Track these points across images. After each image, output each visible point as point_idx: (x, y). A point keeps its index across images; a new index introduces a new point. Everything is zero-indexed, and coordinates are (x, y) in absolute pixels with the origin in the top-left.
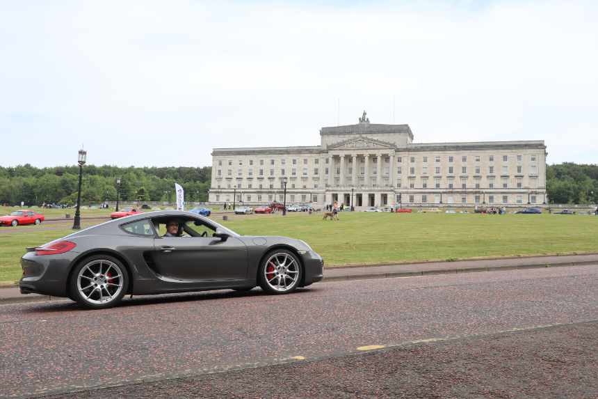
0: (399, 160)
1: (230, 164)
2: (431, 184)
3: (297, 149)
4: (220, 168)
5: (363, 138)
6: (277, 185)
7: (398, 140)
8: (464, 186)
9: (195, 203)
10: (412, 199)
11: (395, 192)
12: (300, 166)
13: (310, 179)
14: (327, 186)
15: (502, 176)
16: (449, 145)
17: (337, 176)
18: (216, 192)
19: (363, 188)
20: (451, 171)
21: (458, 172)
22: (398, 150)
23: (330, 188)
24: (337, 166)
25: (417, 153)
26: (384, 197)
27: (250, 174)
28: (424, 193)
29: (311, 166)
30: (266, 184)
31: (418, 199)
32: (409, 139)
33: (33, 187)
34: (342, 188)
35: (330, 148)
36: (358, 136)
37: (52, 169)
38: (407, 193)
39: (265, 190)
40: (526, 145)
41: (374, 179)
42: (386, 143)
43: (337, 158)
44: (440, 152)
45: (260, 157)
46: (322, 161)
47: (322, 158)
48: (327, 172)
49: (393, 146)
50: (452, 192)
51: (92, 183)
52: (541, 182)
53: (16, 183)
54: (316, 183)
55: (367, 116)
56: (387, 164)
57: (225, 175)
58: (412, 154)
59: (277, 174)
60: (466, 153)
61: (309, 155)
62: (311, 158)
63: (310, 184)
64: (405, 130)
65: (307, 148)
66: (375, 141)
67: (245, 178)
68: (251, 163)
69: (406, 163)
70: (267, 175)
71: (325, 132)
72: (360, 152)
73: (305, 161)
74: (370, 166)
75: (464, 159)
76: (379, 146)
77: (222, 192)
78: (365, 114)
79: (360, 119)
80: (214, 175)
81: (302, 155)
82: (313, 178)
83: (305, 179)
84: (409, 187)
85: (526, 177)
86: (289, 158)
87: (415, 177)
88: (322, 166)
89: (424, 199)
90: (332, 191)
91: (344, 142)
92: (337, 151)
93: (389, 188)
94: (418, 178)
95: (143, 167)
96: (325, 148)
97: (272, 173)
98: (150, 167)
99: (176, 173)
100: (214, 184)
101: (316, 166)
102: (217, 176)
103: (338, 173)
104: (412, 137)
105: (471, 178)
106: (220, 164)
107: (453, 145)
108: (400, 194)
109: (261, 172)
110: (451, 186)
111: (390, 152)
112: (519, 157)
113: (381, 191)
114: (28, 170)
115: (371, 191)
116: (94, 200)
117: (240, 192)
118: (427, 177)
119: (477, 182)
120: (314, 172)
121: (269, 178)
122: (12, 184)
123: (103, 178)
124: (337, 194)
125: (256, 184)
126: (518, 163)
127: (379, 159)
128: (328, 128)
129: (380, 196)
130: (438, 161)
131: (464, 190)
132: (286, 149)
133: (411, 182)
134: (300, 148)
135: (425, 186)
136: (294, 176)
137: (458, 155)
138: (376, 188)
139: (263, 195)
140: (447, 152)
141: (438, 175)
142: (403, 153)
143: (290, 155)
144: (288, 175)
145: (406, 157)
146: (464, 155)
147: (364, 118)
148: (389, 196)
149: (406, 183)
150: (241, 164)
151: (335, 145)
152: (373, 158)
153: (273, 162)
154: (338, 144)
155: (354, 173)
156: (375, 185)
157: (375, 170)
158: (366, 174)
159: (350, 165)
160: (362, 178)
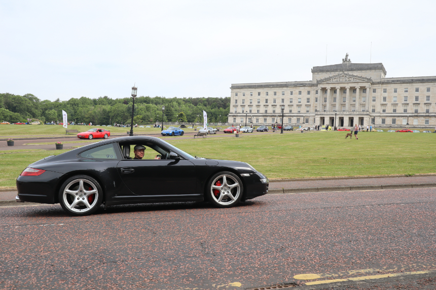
0: (374, 91)
2: (400, 109)
3: (294, 83)
4: (237, 98)
5: (344, 74)
6: (278, 110)
7: (373, 75)
8: (428, 111)
9: (219, 124)
10: (384, 121)
11: (370, 116)
12: (296, 96)
13: (303, 106)
14: (316, 111)
16: (415, 79)
17: (324, 103)
18: (233, 116)
19: (345, 113)
20: (417, 98)
21: (422, 100)
22: (373, 84)
23: (319, 113)
24: (325, 96)
25: (389, 85)
26: (361, 120)
27: (259, 102)
28: (394, 116)
29: (305, 96)
30: (270, 110)
31: (389, 121)
32: (383, 75)
33: (109, 112)
34: (328, 113)
35: (319, 82)
36: (341, 73)
37: (121, 99)
38: (380, 116)
39: (270, 114)
41: (354, 105)
42: (363, 78)
43: (324, 90)
44: (408, 84)
45: (266, 90)
46: (313, 92)
47: (313, 90)
48: (317, 101)
49: (369, 80)
50: (417, 116)
51: (148, 109)
53: (98, 109)
54: (308, 109)
55: (348, 58)
56: (364, 94)
57: (240, 103)
58: (384, 86)
59: (279, 103)
60: (430, 85)
61: (303, 88)
62: (304, 90)
63: (303, 110)
64: (379, 67)
65: (301, 83)
66: (355, 76)
67: (254, 106)
68: (259, 94)
69: (380, 93)
70: (270, 103)
71: (316, 70)
72: (343, 85)
73: (300, 93)
74: (350, 95)
75: (428, 90)
76: (357, 80)
77: (237, 116)
78: (347, 56)
79: (343, 60)
80: (232, 103)
81: (297, 88)
82: (306, 105)
83: (299, 106)
84: (382, 112)
86: (287, 91)
87: (386, 105)
88: (312, 96)
89: (394, 122)
90: (320, 115)
91: (331, 77)
92: (325, 85)
93: (365, 113)
94: (389, 105)
95: (182, 98)
96: (316, 82)
97: (275, 101)
98: (187, 98)
99: (206, 102)
100: (232, 110)
101: (309, 96)
102: (234, 104)
103: (325, 101)
104: (385, 73)
105: (433, 105)
106: (236, 95)
107: (419, 79)
108: (374, 117)
109: (267, 101)
110: (416, 111)
111: (367, 85)
113: (358, 115)
114: (106, 101)
115: (350, 114)
116: (149, 121)
117: (250, 116)
118: (397, 104)
120: (306, 101)
121: (272, 105)
122: (95, 110)
123: (155, 105)
124: (324, 118)
125: (262, 110)
127: (358, 90)
128: (318, 67)
129: (358, 119)
130: (406, 91)
131: (427, 114)
132: (285, 83)
133: (384, 108)
134: (297, 83)
135: (395, 111)
136: (291, 104)
137: (423, 87)
138: (355, 113)
139: (268, 118)
140: (414, 84)
141: (406, 102)
142: (378, 85)
143: (288, 88)
144: (287, 103)
145: (380, 89)
146: (428, 86)
147: (346, 59)
148: (365, 119)
149: (379, 109)
150: (252, 95)
151: (324, 79)
152: (353, 90)
153: (275, 94)
154: (326, 79)
155: (338, 101)
156: (354, 111)
157: (354, 99)
158: (347, 102)
159: (335, 95)
160: (344, 105)
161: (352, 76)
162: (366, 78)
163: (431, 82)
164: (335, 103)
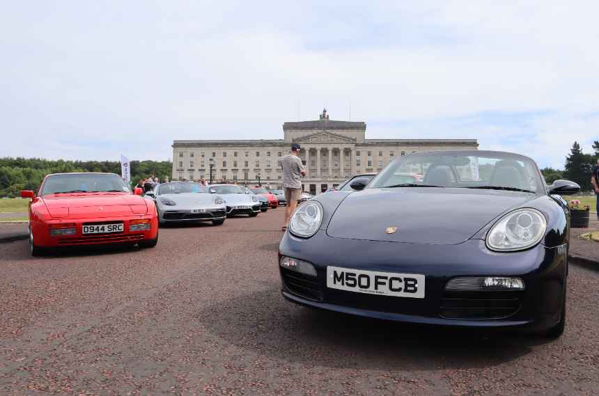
0: (358, 154)
1: (192, 156)
3: (260, 142)
4: (181, 159)
5: (328, 133)
6: (240, 176)
7: (357, 136)
12: (264, 158)
13: (274, 171)
16: (400, 141)
19: (329, 179)
22: (357, 145)
25: (373, 148)
27: (213, 166)
29: (275, 158)
30: (230, 176)
34: (309, 179)
36: (321, 131)
40: (464, 143)
41: (336, 170)
42: (348, 138)
44: (394, 147)
45: (223, 150)
47: (286, 151)
55: (327, 114)
57: (186, 166)
58: (369, 149)
59: (241, 166)
60: (415, 149)
61: (272, 148)
62: (274, 151)
63: (274, 175)
64: (361, 127)
65: (270, 142)
66: (339, 136)
68: (213, 154)
69: (364, 157)
70: (230, 166)
71: (288, 127)
72: (324, 146)
73: (269, 154)
76: (341, 141)
78: (325, 111)
79: (321, 116)
80: (175, 167)
81: (265, 148)
82: (277, 170)
83: (268, 170)
86: (252, 151)
87: (371, 169)
91: (310, 136)
96: (290, 141)
97: (235, 165)
100: (176, 175)
102: (178, 167)
106: (181, 156)
107: (404, 141)
109: (224, 164)
111: (352, 147)
115: (335, 181)
120: (277, 164)
121: (232, 170)
127: (342, 153)
128: (291, 123)
130: (392, 155)
132: (249, 142)
134: (263, 142)
137: (408, 151)
140: (400, 147)
142: (361, 147)
143: (253, 148)
144: (252, 167)
145: (364, 151)
147: (324, 116)
150: (203, 156)
151: (301, 138)
152: (336, 152)
153: (236, 154)
154: (303, 138)
155: (319, 165)
156: (336, 177)
157: (336, 163)
158: (330, 166)
159: (313, 158)
160: (324, 170)
161: (335, 135)
162: (351, 139)
163: (417, 146)
164: (313, 167)
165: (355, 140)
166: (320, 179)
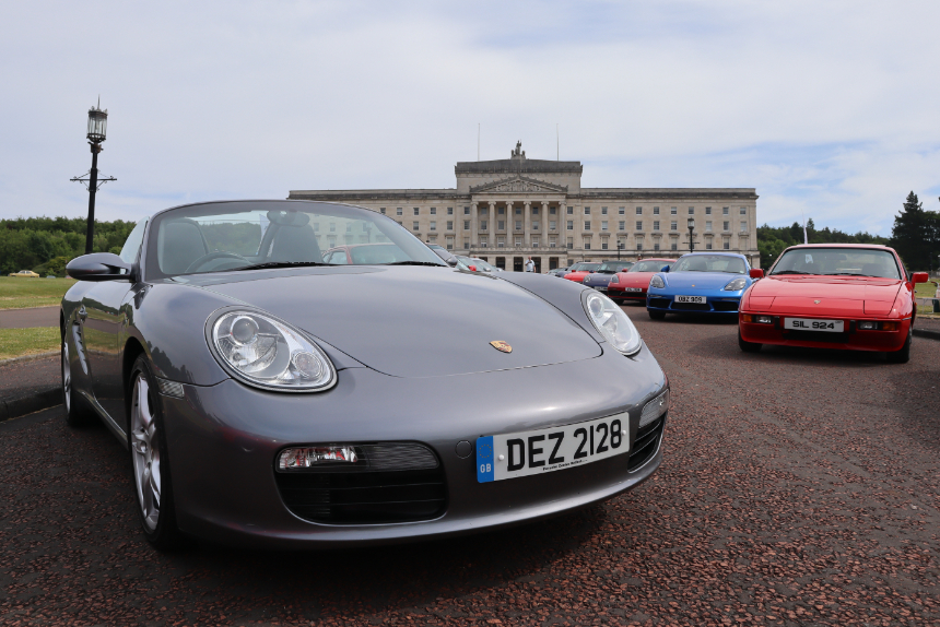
0: (570, 211)
3: (420, 192)
5: (521, 178)
7: (569, 182)
8: (657, 247)
11: (568, 255)
12: (425, 217)
14: (467, 246)
15: (706, 235)
16: (636, 191)
17: (482, 231)
19: (525, 250)
20: (639, 225)
21: (648, 229)
22: (568, 197)
23: (476, 250)
24: (483, 217)
25: (594, 201)
26: (554, 263)
29: (442, 217)
34: (494, 250)
35: (473, 192)
36: (514, 175)
38: (581, 256)
40: (735, 194)
41: (536, 236)
42: (555, 186)
43: (483, 207)
44: (625, 201)
45: (364, 204)
46: (459, 211)
47: (459, 206)
48: (466, 228)
49: (564, 191)
50: (643, 256)
52: (753, 242)
54: (450, 242)
55: (522, 149)
56: (552, 216)
58: (586, 203)
60: (659, 203)
61: (438, 202)
62: (442, 206)
64: (575, 169)
65: (435, 192)
66: (540, 183)
69: (579, 216)
71: (462, 169)
72: (518, 199)
74: (531, 218)
76: (544, 190)
78: (519, 145)
79: (513, 152)
81: (428, 202)
82: (446, 235)
84: (584, 248)
85: (735, 236)
86: (408, 206)
87: (591, 235)
88: (458, 216)
90: (480, 253)
91: (498, 183)
92: (485, 196)
93: (561, 250)
94: (596, 235)
96: (466, 191)
101: (450, 218)
103: (484, 227)
105: (666, 236)
107: (642, 191)
110: (639, 247)
111: (560, 199)
112: (725, 210)
113: (549, 253)
115: (535, 253)
118: (608, 234)
119: (673, 241)
120: (446, 226)
126: (725, 217)
127: (545, 209)
128: (467, 163)
130: (622, 212)
132: (404, 192)
133: (586, 241)
135: (605, 246)
137: (648, 206)
138: (543, 249)
140: (634, 201)
141: (622, 231)
142: (575, 200)
143: (410, 202)
145: (579, 206)
146: (656, 205)
147: (517, 152)
148: (561, 261)
149: (579, 243)
151: (483, 186)
152: (536, 207)
154: (486, 185)
155: (510, 228)
156: (535, 246)
157: (535, 224)
158: (528, 230)
159: (501, 217)
160: (519, 235)
161: (535, 181)
162: (559, 187)
163: (662, 198)
164: (500, 231)
165: (566, 189)
166: (512, 250)
